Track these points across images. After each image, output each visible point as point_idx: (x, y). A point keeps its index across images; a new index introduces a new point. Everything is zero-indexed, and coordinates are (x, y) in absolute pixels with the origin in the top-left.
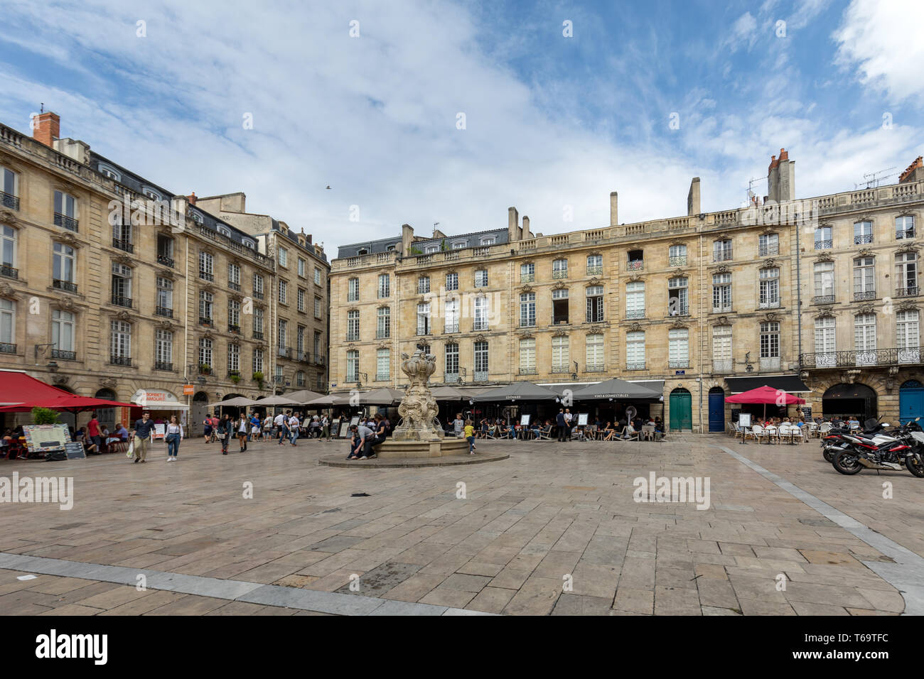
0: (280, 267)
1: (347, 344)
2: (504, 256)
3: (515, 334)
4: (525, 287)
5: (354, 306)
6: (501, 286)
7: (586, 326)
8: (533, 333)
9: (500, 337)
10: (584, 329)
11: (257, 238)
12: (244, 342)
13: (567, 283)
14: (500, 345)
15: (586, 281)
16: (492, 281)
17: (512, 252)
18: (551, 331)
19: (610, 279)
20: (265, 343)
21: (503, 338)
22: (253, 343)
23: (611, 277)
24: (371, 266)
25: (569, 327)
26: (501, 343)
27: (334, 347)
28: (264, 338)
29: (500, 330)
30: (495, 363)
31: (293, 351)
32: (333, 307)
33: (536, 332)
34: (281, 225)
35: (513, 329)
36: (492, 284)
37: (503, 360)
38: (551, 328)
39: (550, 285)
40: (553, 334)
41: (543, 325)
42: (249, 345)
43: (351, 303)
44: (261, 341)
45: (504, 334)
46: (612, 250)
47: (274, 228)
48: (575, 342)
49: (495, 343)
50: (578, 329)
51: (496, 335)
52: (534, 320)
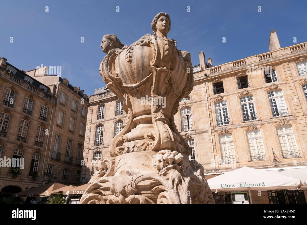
0: (61, 104)
1: (94, 148)
2: (200, 79)
3: (214, 131)
4: (218, 97)
5: (101, 122)
6: (199, 99)
7: (273, 120)
8: (229, 129)
9: (202, 134)
10: (273, 123)
11: (49, 87)
12: (27, 148)
13: (251, 90)
14: (203, 141)
15: (266, 87)
16: (192, 96)
17: (205, 75)
18: (244, 127)
19: (286, 83)
20: (42, 149)
21: (205, 135)
22: (34, 149)
23: (287, 82)
24: (113, 96)
25: (259, 123)
26: (204, 139)
27: (86, 150)
28: (43, 146)
29: (202, 129)
30: (201, 155)
31: (62, 155)
32: (88, 124)
33: (231, 129)
34: (64, 81)
35: (212, 128)
36: (193, 98)
37: (207, 152)
38: (243, 124)
39: (236, 93)
40: (246, 129)
41: (236, 123)
42: (30, 150)
43: (99, 120)
44: (39, 148)
45: (205, 132)
46: (282, 64)
47: (59, 81)
48: (267, 134)
49: (199, 139)
50: (268, 123)
51: (199, 133)
52: (228, 120)
